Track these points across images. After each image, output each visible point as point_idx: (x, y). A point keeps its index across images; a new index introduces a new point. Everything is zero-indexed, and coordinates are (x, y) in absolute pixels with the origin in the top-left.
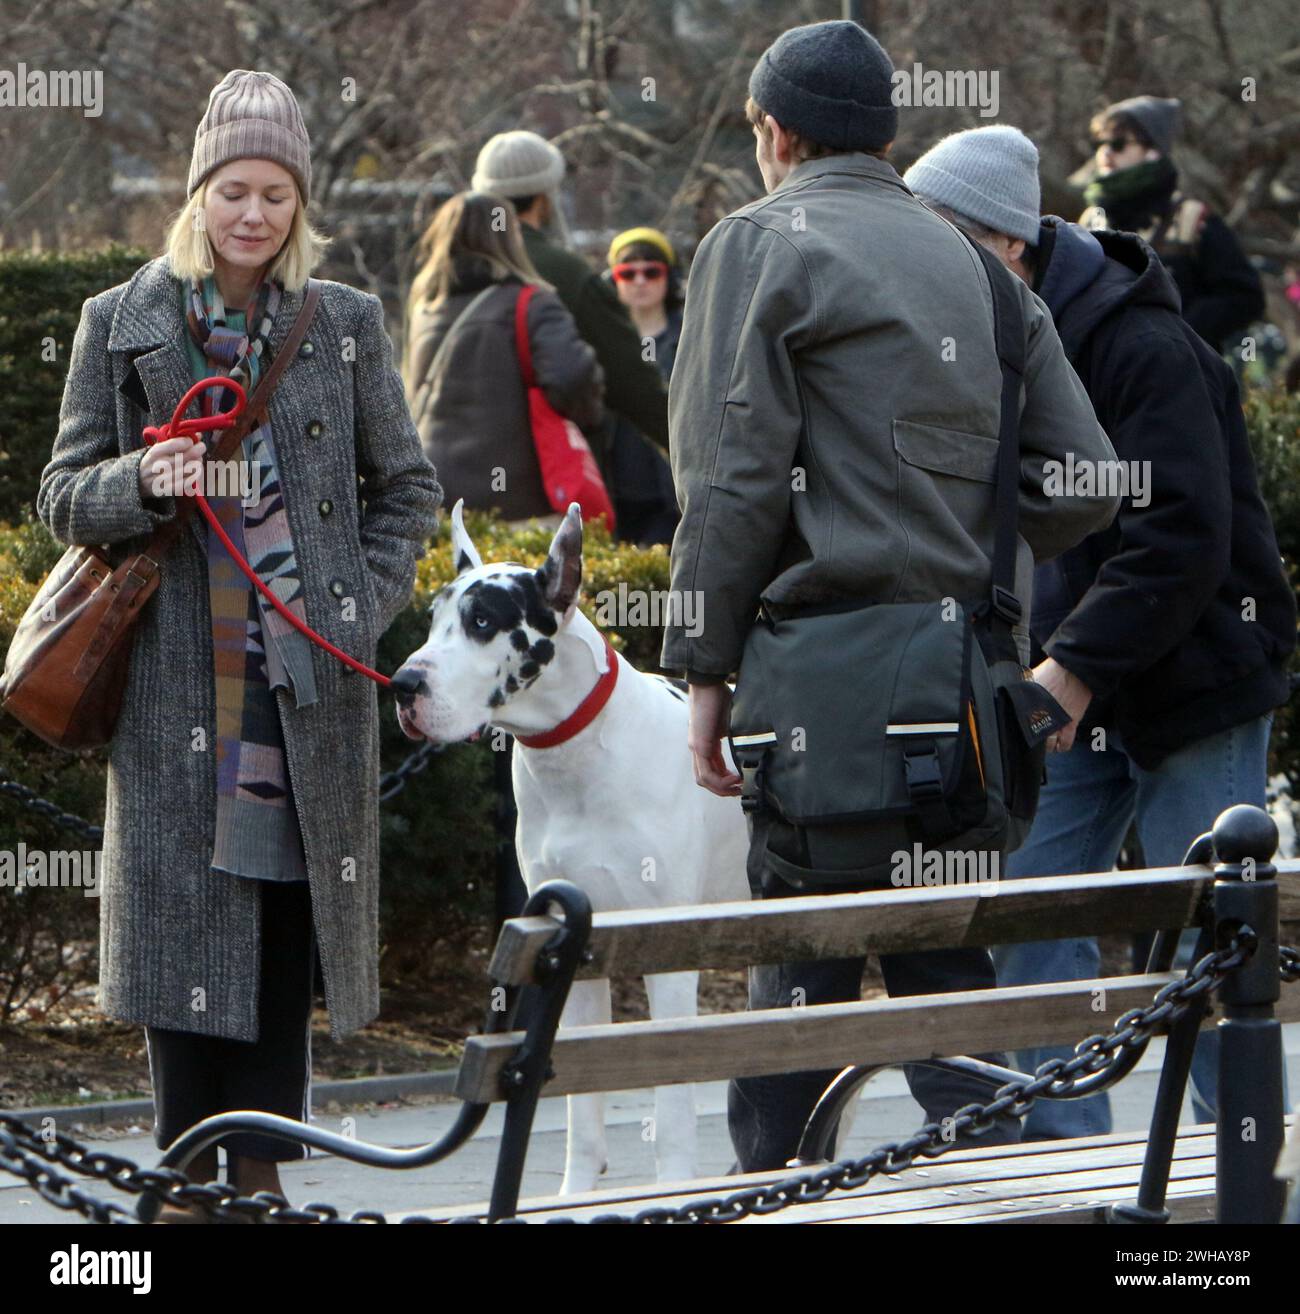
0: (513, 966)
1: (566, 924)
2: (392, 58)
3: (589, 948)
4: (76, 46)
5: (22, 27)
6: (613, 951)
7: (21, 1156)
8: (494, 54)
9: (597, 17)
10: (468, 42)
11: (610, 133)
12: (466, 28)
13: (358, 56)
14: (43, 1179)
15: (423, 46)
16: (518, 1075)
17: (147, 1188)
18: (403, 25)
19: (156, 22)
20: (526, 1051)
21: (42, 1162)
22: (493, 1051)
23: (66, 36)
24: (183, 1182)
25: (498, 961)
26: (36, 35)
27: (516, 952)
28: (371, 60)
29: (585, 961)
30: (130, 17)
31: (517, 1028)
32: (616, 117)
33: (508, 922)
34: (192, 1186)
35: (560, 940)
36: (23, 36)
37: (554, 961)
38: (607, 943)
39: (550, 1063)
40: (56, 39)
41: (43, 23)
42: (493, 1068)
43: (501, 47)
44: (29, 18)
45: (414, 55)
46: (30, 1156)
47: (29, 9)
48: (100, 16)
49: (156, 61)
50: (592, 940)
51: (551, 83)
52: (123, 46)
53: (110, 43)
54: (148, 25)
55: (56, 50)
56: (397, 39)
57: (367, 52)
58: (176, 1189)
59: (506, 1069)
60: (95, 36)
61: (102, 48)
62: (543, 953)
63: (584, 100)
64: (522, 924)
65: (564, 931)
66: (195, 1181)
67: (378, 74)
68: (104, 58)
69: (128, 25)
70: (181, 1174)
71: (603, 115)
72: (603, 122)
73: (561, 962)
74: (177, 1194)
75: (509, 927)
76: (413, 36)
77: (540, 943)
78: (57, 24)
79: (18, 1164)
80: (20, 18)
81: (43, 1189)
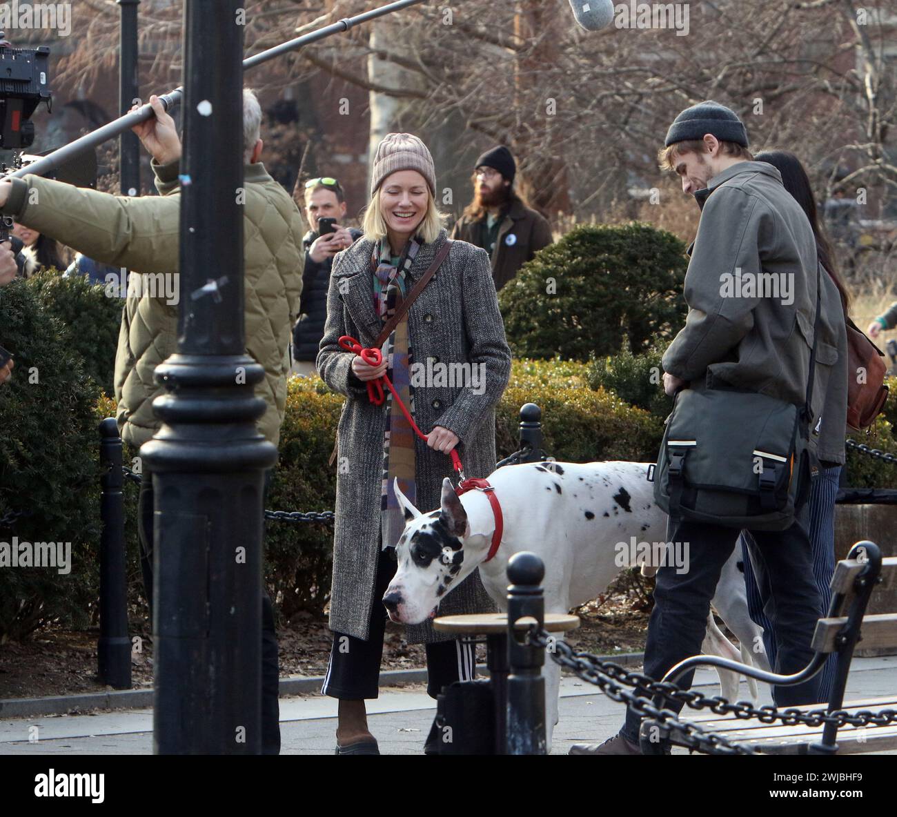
0: (843, 583)
1: (868, 563)
2: (773, 130)
3: (881, 575)
4: (614, 122)
5: (586, 111)
6: (892, 577)
7: (596, 675)
8: (825, 128)
9: (877, 111)
10: (812, 123)
11: (883, 170)
12: (811, 115)
13: (756, 129)
14: (607, 686)
15: (788, 124)
16: (844, 639)
17: (659, 692)
18: (779, 114)
19: (654, 109)
20: (848, 627)
21: (607, 678)
22: (832, 626)
23: (608, 116)
24: (676, 690)
25: (835, 581)
26: (593, 115)
27: (844, 577)
28: (762, 131)
29: (878, 582)
30: (640, 107)
31: (844, 615)
32: (886, 161)
33: (839, 562)
34: (681, 692)
35: (866, 571)
36: (586, 115)
37: (863, 582)
38: (889, 574)
39: (860, 632)
40: (603, 118)
41: (596, 110)
42: (831, 635)
43: (828, 125)
44: (590, 107)
45: (784, 129)
46: (601, 675)
47: (589, 102)
48: (625, 107)
49: (654, 130)
50: (882, 571)
51: (854, 144)
52: (637, 122)
53: (631, 120)
54: (649, 111)
55: (603, 123)
56: (776, 120)
57: (761, 127)
58: (673, 693)
59: (838, 635)
60: (623, 116)
61: (626, 123)
62: (858, 577)
63: (870, 153)
64: (847, 562)
65: (868, 567)
66: (682, 689)
67: (766, 138)
68: (627, 128)
69: (640, 111)
70: (676, 686)
71: (879, 160)
72: (879, 164)
73: (867, 582)
74: (674, 695)
75: (841, 564)
76: (783, 120)
77: (856, 572)
78: (603, 110)
79: (595, 679)
80: (586, 107)
81: (607, 691)
